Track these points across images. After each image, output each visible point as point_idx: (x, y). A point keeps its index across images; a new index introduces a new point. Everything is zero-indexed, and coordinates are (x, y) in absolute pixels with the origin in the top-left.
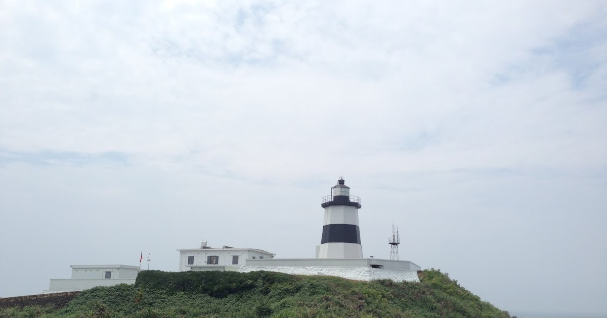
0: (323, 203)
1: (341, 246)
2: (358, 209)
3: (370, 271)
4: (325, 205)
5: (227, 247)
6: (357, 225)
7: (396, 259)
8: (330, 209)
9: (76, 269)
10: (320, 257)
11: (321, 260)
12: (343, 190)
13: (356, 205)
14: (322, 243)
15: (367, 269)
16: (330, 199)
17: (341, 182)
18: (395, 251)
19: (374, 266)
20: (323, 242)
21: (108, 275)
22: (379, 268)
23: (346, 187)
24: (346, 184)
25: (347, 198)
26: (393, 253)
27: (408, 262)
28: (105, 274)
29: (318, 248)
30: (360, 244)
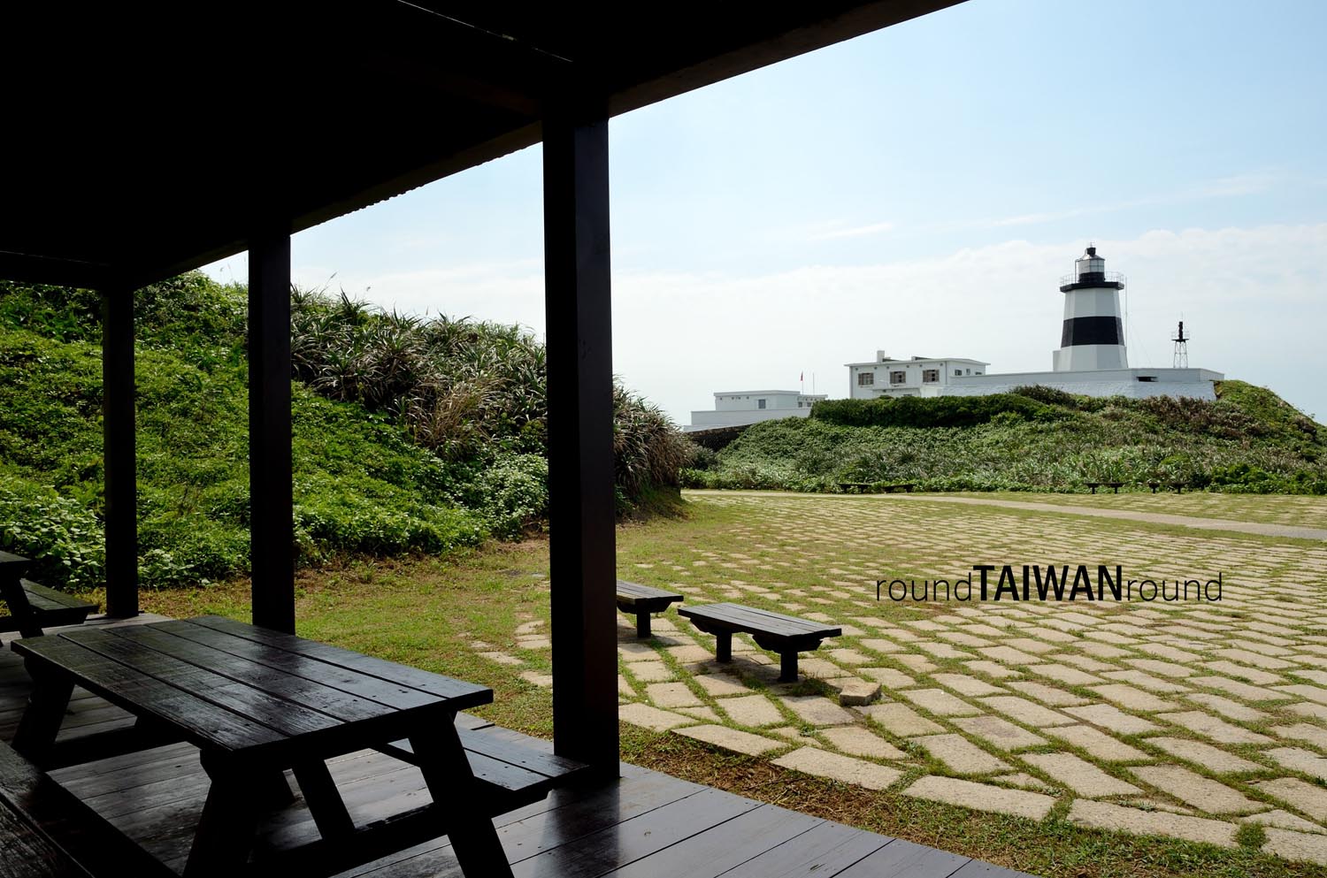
0: (1062, 285)
1: (1091, 349)
2: (1120, 291)
3: (1135, 386)
4: (1065, 289)
5: (917, 358)
6: (1117, 316)
7: (1183, 366)
8: (1074, 293)
9: (720, 397)
10: (1060, 370)
11: (1061, 373)
12: (1094, 263)
13: (1115, 286)
14: (1062, 346)
15: (1131, 383)
16: (1075, 280)
17: (1091, 251)
18: (1182, 351)
19: (1142, 379)
20: (1065, 343)
21: (762, 404)
22: (1150, 381)
23: (1099, 259)
24: (1098, 253)
25: (1100, 275)
26: (1178, 355)
27: (1199, 369)
28: (757, 403)
29: (1056, 354)
30: (1123, 344)
